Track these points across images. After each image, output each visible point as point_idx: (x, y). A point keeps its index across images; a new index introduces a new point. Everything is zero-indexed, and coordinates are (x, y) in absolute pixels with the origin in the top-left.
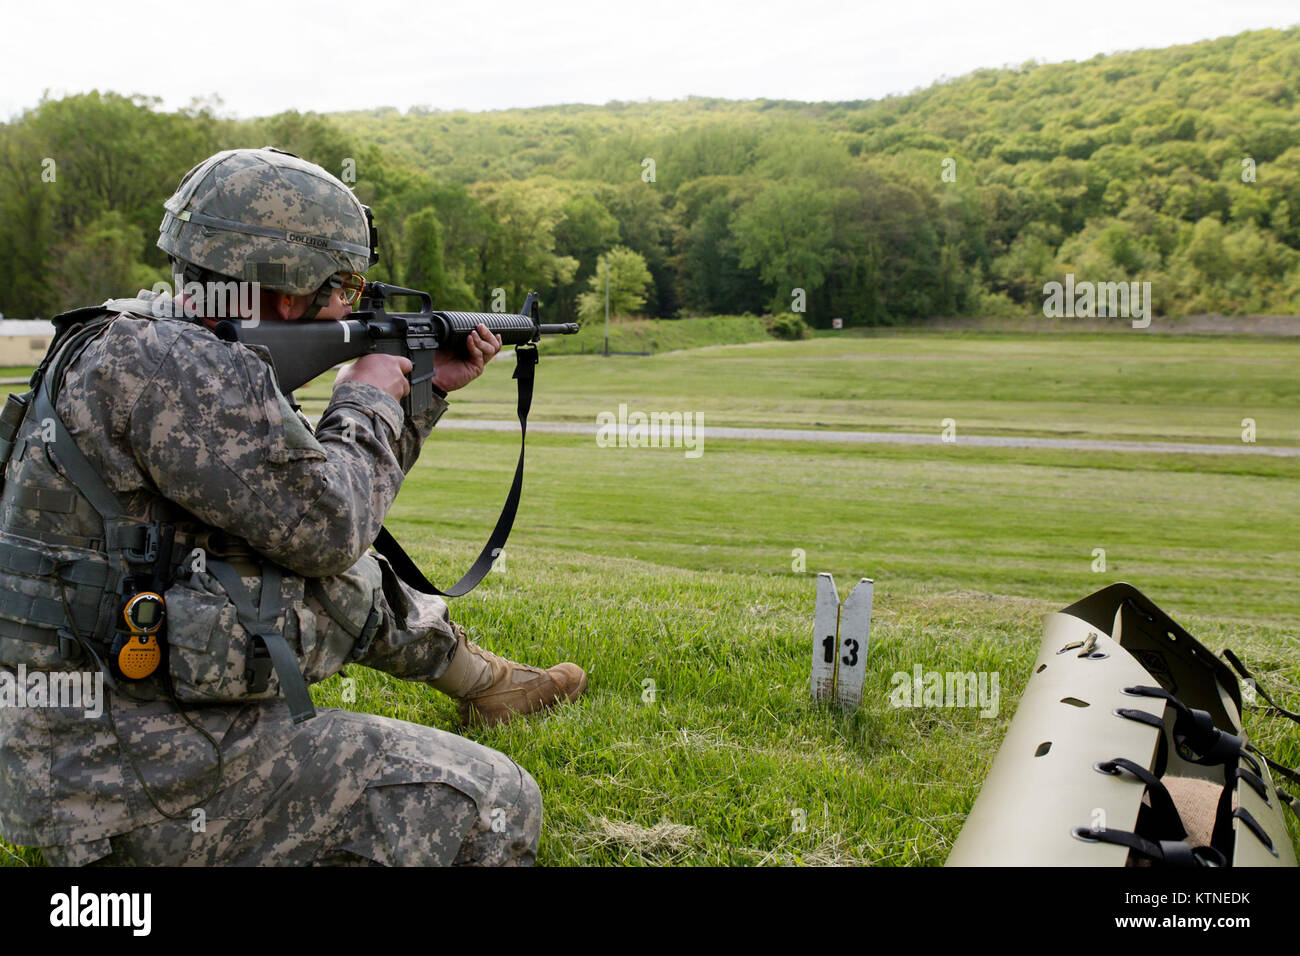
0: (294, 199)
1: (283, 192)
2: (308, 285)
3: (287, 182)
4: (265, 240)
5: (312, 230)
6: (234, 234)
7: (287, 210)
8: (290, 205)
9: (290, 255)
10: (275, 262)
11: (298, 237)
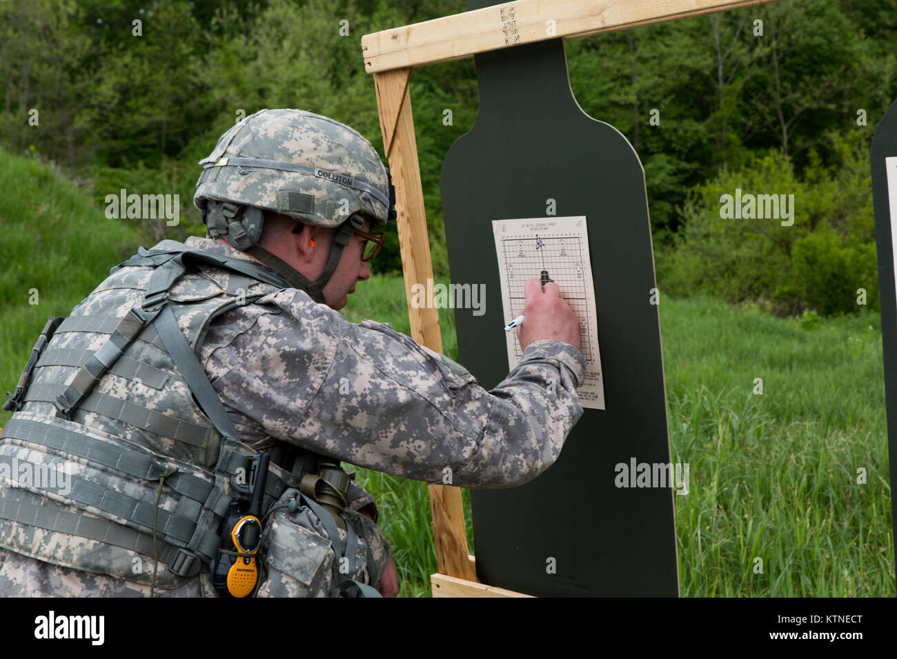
0: (322, 140)
1: (312, 134)
2: (335, 217)
3: (315, 127)
4: (295, 175)
5: (338, 168)
6: (267, 170)
7: (315, 149)
8: (318, 145)
9: (319, 188)
10: (305, 193)
11: (325, 173)
